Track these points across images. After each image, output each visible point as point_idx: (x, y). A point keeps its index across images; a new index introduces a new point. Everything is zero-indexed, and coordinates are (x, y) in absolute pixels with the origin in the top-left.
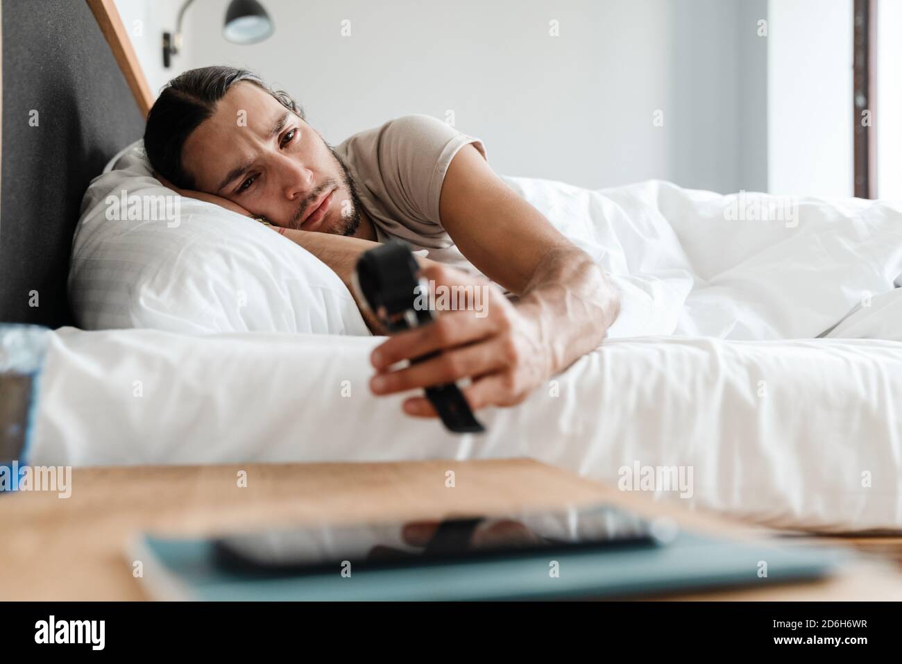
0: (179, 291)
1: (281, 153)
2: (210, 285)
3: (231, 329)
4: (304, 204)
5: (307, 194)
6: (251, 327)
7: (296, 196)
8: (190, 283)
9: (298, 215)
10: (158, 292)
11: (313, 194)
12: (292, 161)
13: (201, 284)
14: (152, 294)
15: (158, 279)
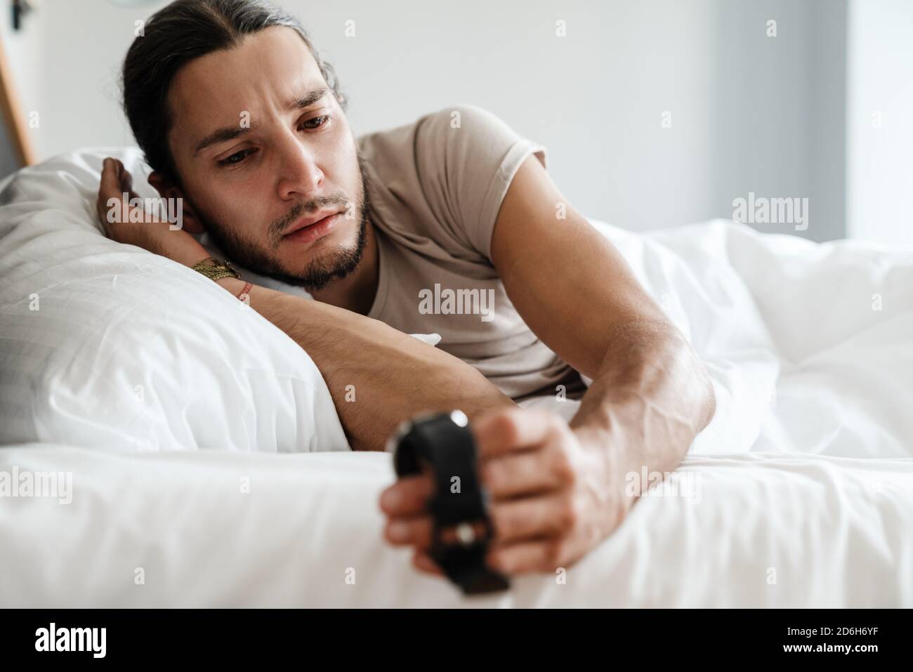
0: (105, 389)
1: (295, 135)
2: (148, 378)
3: (177, 446)
4: (296, 212)
5: (305, 200)
6: (201, 444)
7: (292, 196)
8: (120, 376)
9: (284, 222)
10: (75, 389)
11: (313, 203)
12: (305, 151)
13: (136, 377)
14: (66, 392)
15: (75, 369)
